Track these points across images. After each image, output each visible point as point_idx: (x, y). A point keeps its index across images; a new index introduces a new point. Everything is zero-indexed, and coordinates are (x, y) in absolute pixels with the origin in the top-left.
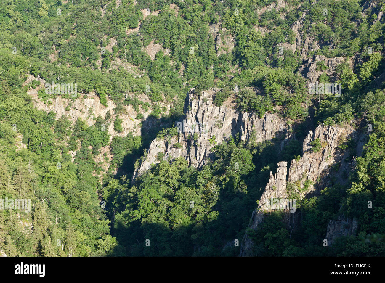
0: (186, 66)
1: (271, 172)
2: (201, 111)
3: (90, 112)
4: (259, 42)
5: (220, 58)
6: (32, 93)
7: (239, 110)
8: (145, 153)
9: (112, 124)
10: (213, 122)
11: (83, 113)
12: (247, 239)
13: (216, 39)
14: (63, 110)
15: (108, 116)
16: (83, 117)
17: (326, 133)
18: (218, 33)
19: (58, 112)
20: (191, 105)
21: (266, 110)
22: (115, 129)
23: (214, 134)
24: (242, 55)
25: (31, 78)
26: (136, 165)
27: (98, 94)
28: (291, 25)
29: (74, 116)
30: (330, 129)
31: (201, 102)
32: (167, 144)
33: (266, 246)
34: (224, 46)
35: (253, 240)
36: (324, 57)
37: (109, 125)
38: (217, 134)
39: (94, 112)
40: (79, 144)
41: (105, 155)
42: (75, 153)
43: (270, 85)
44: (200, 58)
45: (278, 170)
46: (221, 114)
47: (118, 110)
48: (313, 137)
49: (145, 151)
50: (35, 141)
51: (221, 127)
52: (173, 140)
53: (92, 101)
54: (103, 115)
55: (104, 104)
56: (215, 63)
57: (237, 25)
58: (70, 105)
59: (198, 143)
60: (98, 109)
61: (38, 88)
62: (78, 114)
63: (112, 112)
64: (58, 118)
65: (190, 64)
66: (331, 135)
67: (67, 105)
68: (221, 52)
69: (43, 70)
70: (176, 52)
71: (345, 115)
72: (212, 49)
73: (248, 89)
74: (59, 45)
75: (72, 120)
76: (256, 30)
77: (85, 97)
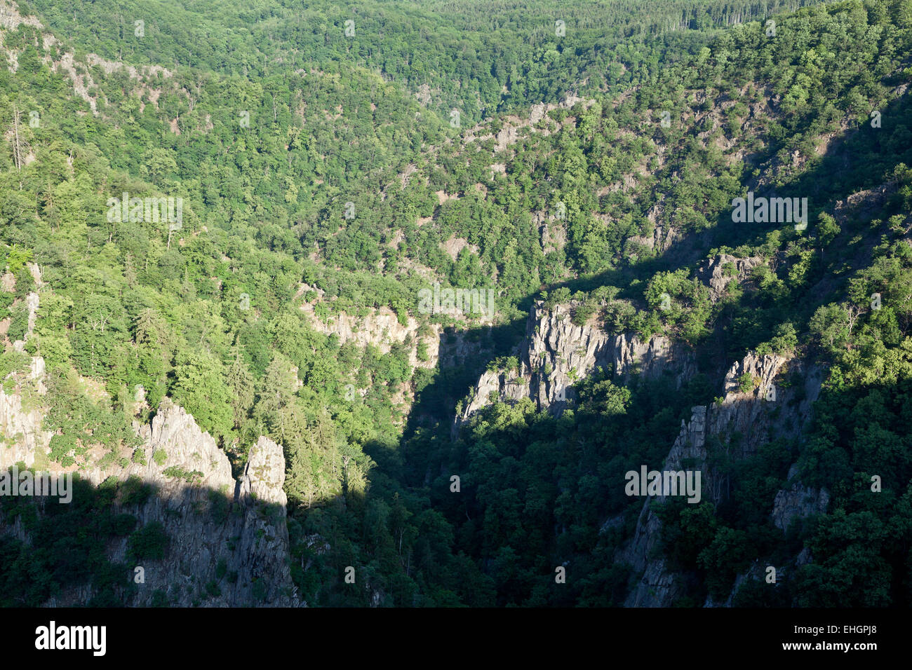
0: (501, 268)
1: (683, 421)
2: (554, 333)
3: (384, 334)
4: (601, 235)
5: (549, 257)
6: (306, 308)
7: (609, 328)
8: (472, 393)
9: (415, 350)
10: (573, 348)
11: (374, 336)
12: (652, 517)
13: (541, 231)
14: (349, 332)
15: (408, 340)
16: (375, 342)
17: (760, 365)
18: (543, 222)
19: (343, 334)
20: (539, 324)
21: (653, 331)
22: (418, 357)
23: (574, 365)
24: (580, 253)
25: (304, 287)
26: (459, 408)
27: (395, 310)
28: (645, 213)
29: (364, 338)
30: (766, 359)
31: (553, 320)
32: (502, 378)
33: (682, 526)
34: (552, 241)
35: (661, 518)
36: (732, 256)
37: (409, 351)
38: (579, 365)
39: (389, 334)
40: (370, 379)
41: (405, 393)
42: (365, 391)
43: (656, 296)
44: (520, 257)
45: (693, 418)
46: (584, 337)
47: (421, 331)
48: (740, 371)
49: (472, 389)
50: (317, 375)
51: (584, 355)
52: (512, 374)
53: (386, 318)
54: (401, 338)
55: (403, 323)
56: (541, 263)
57: (570, 212)
58: (357, 324)
59: (551, 378)
60: (395, 330)
61: (314, 302)
62: (368, 337)
63: (413, 334)
64: (342, 341)
65: (507, 266)
66: (767, 368)
67: (353, 325)
68: (549, 250)
69: (321, 275)
70: (488, 249)
71: (786, 340)
72: (536, 245)
73: (620, 302)
74: (325, 241)
75: (361, 345)
76: (595, 218)
77: (377, 314)
